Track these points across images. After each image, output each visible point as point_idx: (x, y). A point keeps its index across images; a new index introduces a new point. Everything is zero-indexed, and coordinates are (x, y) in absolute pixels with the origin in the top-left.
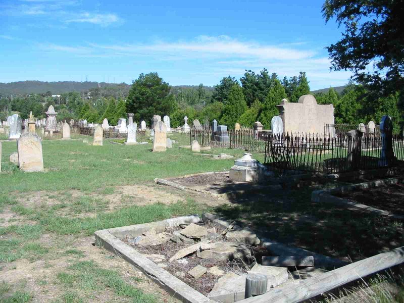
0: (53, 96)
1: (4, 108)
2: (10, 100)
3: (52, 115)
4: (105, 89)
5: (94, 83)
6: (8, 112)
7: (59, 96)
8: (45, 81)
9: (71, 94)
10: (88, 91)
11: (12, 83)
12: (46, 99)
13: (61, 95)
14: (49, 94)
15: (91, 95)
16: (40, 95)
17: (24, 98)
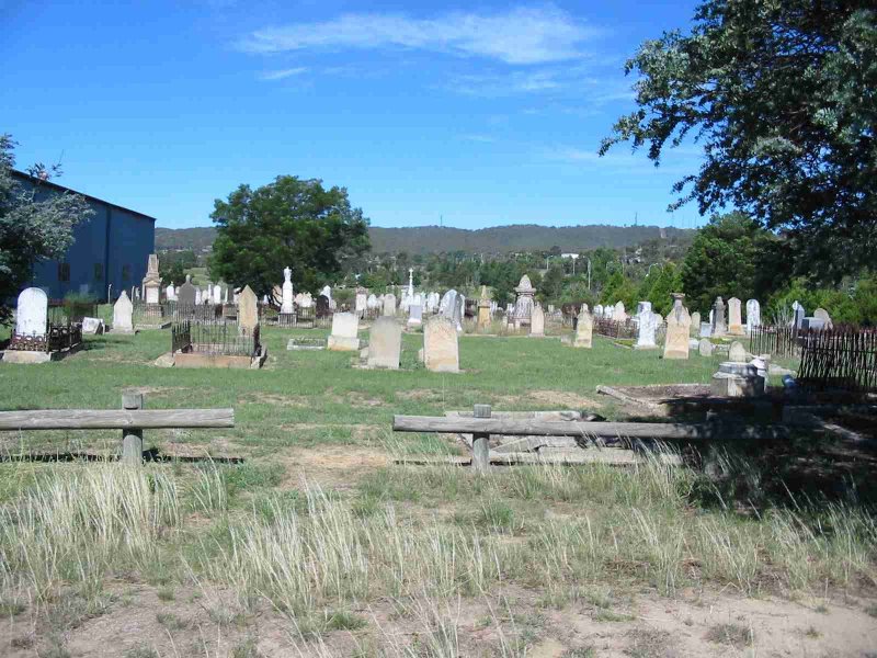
0: (564, 256)
1: (467, 279)
2: (478, 263)
3: (526, 294)
4: (673, 241)
5: (651, 228)
6: (472, 288)
7: (575, 256)
8: (549, 225)
9: (599, 252)
10: (636, 245)
11: (485, 229)
12: (547, 262)
13: (580, 254)
14: (556, 251)
15: (644, 255)
16: (537, 253)
17: (505, 260)
